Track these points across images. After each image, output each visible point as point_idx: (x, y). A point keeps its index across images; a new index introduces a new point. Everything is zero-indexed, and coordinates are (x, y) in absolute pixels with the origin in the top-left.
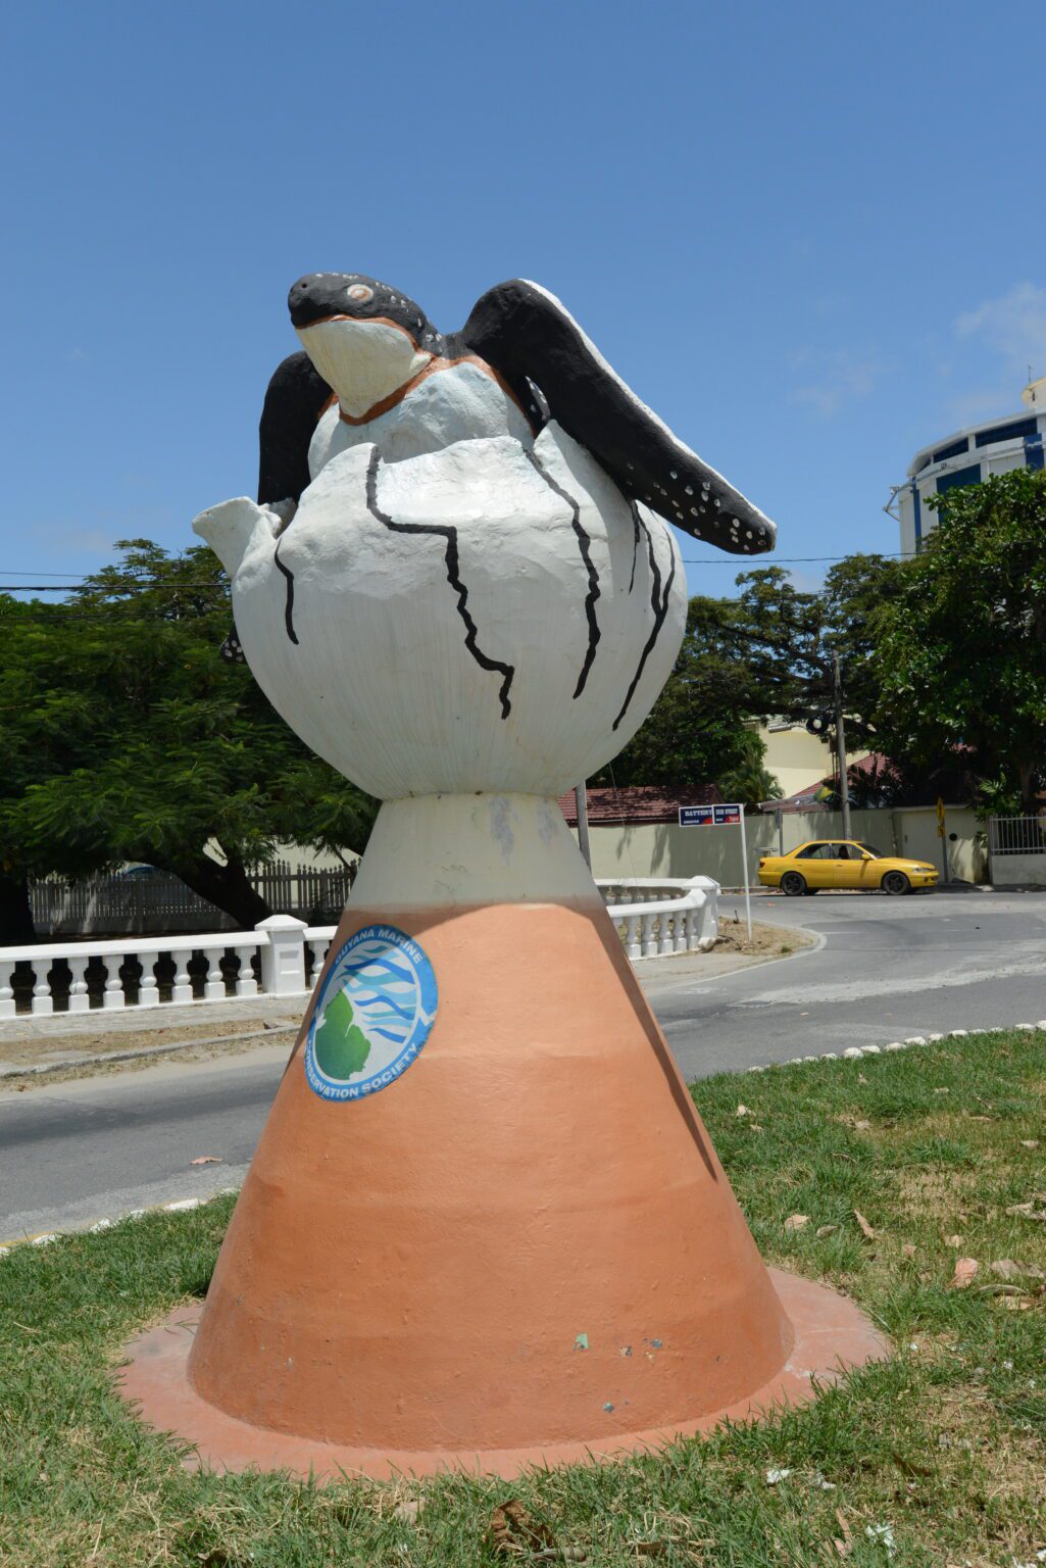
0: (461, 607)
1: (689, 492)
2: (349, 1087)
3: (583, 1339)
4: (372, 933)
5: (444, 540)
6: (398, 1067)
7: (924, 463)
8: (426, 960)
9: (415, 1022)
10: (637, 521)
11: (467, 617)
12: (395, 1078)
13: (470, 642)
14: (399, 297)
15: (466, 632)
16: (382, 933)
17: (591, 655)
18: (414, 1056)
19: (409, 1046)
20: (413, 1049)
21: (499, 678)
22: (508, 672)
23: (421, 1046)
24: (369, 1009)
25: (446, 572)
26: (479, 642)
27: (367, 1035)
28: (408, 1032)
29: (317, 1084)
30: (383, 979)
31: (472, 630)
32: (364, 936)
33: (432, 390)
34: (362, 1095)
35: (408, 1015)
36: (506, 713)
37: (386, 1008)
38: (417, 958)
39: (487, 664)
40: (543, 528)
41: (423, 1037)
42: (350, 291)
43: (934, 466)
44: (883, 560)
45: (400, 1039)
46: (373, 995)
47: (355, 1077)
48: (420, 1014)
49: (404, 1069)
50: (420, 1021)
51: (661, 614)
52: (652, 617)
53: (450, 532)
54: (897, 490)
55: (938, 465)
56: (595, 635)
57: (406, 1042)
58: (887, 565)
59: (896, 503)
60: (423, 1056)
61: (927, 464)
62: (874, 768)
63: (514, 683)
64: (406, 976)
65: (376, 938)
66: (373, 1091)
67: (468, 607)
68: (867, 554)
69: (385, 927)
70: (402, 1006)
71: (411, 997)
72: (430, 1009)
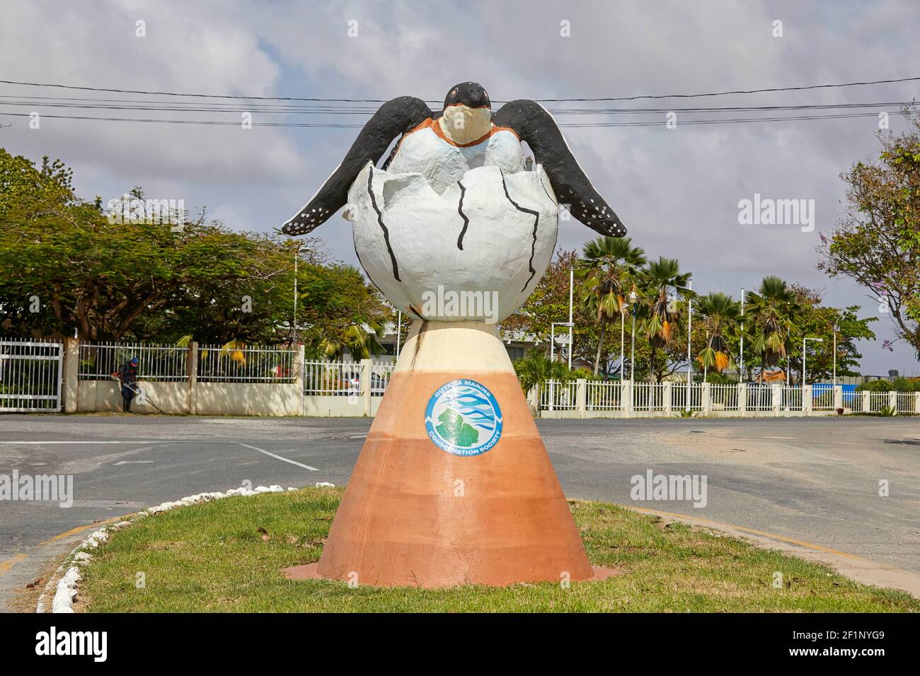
0: (533, 245)
1: (597, 208)
2: (473, 449)
4: (461, 383)
5: (535, 217)
6: (494, 440)
8: (492, 395)
9: (495, 422)
11: (533, 250)
12: (493, 445)
13: (531, 260)
16: (466, 383)
18: (499, 436)
19: (496, 432)
20: (498, 433)
21: (531, 275)
23: (500, 432)
24: (473, 416)
27: (475, 428)
28: (494, 426)
30: (475, 403)
31: (533, 255)
32: (457, 384)
33: (495, 140)
34: (480, 452)
35: (492, 419)
36: (523, 290)
37: (480, 416)
38: (488, 394)
39: (531, 269)
41: (500, 428)
45: (492, 429)
46: (472, 410)
47: (476, 445)
48: (496, 418)
49: (497, 441)
50: (497, 422)
53: (537, 214)
57: (495, 429)
60: (502, 436)
63: (533, 277)
64: (485, 402)
65: (464, 385)
66: (485, 451)
69: (467, 380)
70: (487, 415)
71: (490, 411)
72: (500, 416)
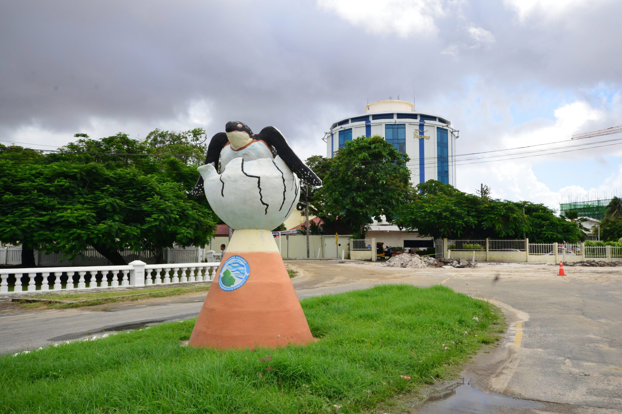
0: (260, 192)
1: (305, 173)
2: (231, 288)
3: (279, 336)
4: (234, 257)
5: (258, 179)
6: (242, 284)
7: (335, 126)
8: (247, 263)
9: (245, 275)
10: (293, 176)
11: (261, 194)
12: (241, 286)
13: (261, 199)
14: (247, 127)
15: (260, 197)
16: (237, 257)
17: (283, 202)
20: (245, 280)
21: (266, 206)
22: (267, 205)
23: (246, 280)
24: (235, 272)
25: (257, 185)
26: (263, 199)
27: (234, 278)
28: (243, 277)
29: (223, 288)
30: (238, 267)
31: (262, 197)
32: (232, 258)
33: (253, 146)
34: (234, 290)
35: (244, 274)
36: (266, 214)
37: (238, 272)
38: (245, 262)
39: (264, 204)
40: (276, 178)
41: (247, 278)
42: (238, 125)
43: (338, 128)
44: (323, 157)
45: (242, 278)
46: (236, 270)
47: (232, 286)
48: (246, 273)
49: (243, 285)
51: (296, 195)
52: (295, 195)
53: (259, 178)
54: (326, 133)
55: (339, 127)
56: (284, 199)
58: (324, 159)
59: (326, 137)
60: (247, 282)
61: (336, 126)
62: (319, 223)
63: (268, 208)
64: (243, 266)
65: (235, 258)
66: (236, 289)
67: (261, 192)
68: (318, 155)
69: (238, 256)
70: (242, 272)
71: (244, 270)
72: (248, 272)
